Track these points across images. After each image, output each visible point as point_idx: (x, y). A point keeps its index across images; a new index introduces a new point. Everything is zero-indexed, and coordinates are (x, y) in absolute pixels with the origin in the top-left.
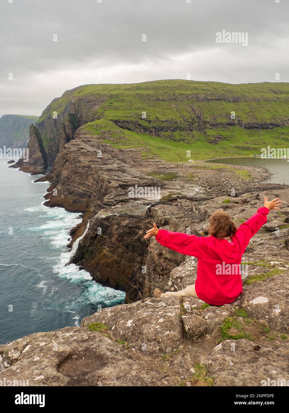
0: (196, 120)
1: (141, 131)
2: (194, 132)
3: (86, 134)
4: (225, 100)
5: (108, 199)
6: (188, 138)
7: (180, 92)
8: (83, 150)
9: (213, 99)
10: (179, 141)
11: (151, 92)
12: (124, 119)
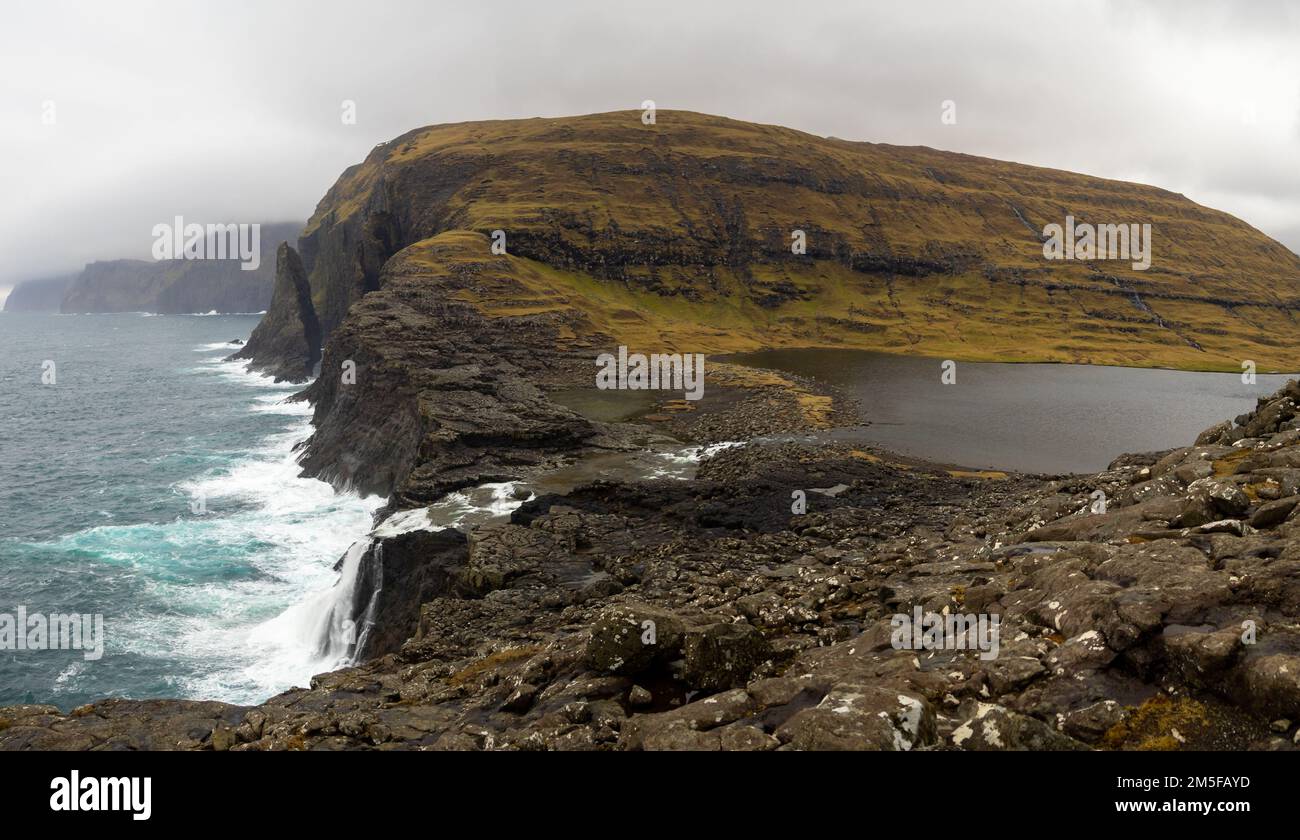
0: (726, 235)
1: (566, 264)
2: (719, 271)
3: (410, 273)
4: (809, 186)
5: (419, 479)
6: (700, 287)
7: (684, 149)
8: (391, 325)
9: (775, 180)
10: (673, 294)
11: (600, 147)
12: (521, 227)
